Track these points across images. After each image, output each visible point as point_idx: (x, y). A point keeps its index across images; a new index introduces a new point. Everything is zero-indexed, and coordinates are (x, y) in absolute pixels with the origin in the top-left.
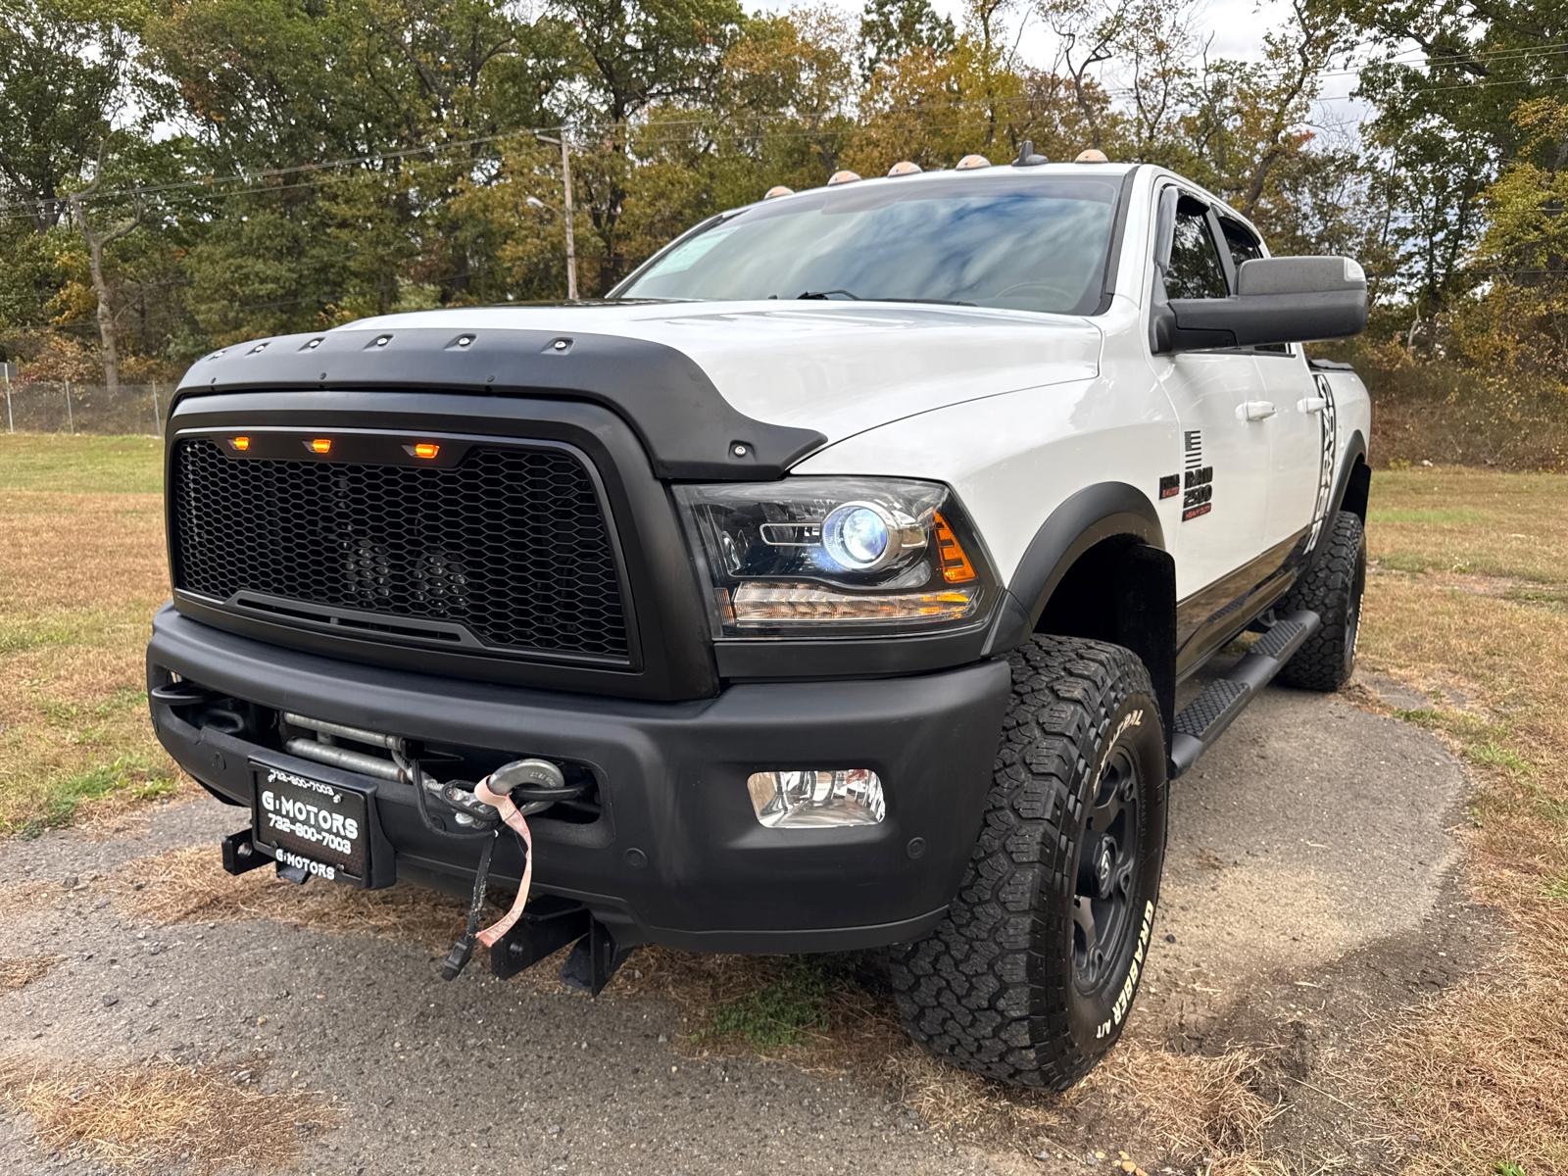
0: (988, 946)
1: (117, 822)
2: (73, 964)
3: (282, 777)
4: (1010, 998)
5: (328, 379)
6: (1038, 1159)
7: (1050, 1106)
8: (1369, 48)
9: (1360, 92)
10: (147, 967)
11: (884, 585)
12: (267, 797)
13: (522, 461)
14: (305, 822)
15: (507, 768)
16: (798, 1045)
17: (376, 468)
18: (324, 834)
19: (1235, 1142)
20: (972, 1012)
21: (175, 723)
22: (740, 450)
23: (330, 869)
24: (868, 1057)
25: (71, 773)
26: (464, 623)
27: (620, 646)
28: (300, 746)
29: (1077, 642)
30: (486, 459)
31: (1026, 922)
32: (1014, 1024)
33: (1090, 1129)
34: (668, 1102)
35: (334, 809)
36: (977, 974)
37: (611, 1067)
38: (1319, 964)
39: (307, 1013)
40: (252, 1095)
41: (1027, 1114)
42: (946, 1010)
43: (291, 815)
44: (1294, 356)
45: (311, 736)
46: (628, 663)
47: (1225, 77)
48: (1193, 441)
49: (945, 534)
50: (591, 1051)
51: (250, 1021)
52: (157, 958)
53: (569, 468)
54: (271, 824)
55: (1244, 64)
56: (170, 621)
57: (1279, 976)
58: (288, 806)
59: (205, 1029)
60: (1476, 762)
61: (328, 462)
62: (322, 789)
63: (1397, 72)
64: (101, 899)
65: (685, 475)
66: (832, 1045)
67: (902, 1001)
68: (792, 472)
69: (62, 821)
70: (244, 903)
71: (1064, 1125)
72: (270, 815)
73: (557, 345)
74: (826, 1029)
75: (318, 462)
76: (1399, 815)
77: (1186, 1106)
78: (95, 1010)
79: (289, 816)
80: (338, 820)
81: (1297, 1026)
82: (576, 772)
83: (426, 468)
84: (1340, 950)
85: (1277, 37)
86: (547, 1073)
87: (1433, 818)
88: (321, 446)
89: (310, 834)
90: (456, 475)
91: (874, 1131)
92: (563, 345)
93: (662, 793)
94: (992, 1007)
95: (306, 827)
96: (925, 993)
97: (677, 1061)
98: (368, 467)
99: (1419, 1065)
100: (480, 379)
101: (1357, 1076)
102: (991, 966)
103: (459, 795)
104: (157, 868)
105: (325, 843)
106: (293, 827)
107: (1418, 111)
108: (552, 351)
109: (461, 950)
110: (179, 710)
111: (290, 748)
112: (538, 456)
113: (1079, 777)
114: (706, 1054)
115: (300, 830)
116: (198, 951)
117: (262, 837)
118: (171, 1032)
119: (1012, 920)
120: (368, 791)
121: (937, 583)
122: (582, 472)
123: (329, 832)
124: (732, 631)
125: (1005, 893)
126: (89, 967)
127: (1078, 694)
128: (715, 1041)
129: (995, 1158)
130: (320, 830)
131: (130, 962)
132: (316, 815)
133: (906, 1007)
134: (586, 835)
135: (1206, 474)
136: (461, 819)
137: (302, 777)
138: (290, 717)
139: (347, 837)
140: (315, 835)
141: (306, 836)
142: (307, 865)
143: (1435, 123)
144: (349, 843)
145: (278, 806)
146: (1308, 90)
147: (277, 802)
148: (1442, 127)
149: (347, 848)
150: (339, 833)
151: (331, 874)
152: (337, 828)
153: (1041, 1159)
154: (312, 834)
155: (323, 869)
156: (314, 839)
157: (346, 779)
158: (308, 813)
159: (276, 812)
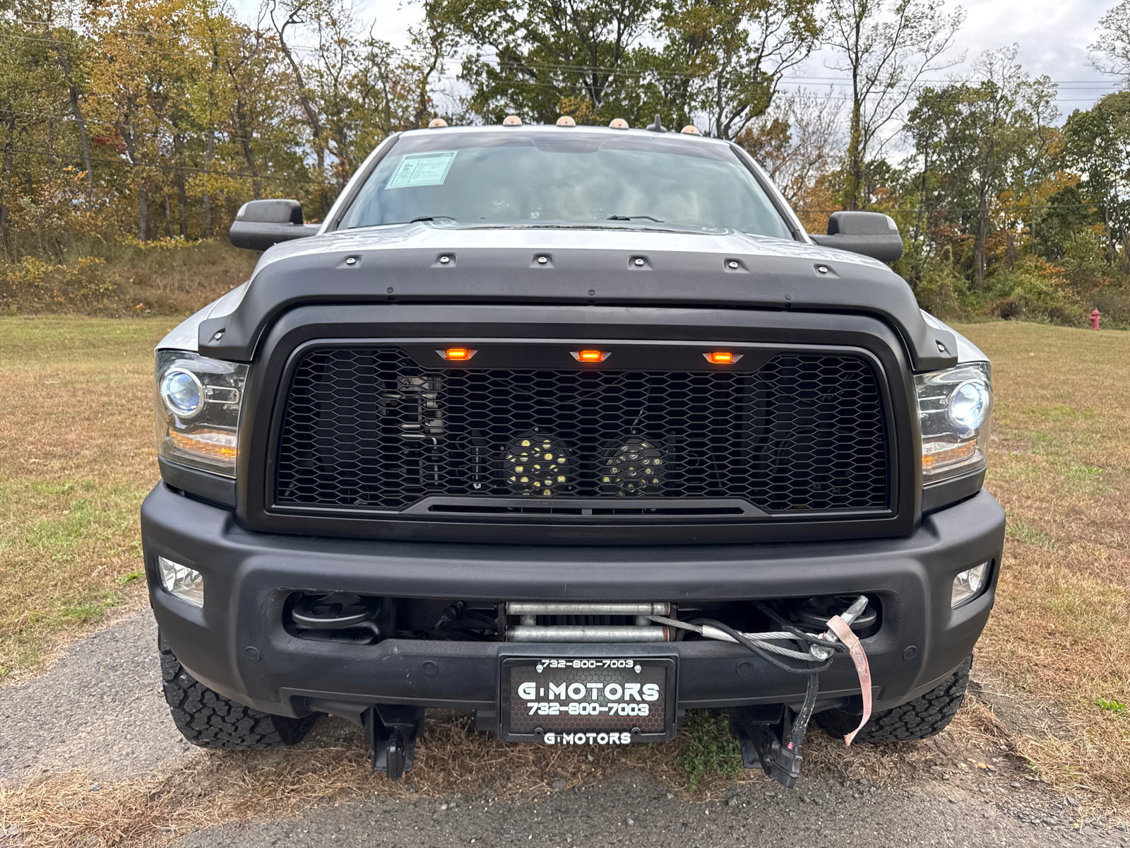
3: (554, 664)
6: (945, 780)
8: (467, 47)
9: (463, 77)
12: (525, 690)
13: (817, 362)
14: (588, 698)
18: (610, 705)
22: (941, 348)
23: (623, 735)
26: (744, 497)
27: (882, 500)
30: (784, 363)
35: (630, 679)
41: (913, 757)
43: (563, 697)
47: (376, 50)
53: (858, 367)
54: (532, 713)
55: (388, 44)
58: (557, 690)
62: (619, 664)
63: (482, 66)
72: (529, 704)
79: (557, 699)
80: (633, 688)
83: (722, 373)
85: (415, 30)
88: (593, 356)
89: (592, 710)
98: (651, 373)
100: (779, 297)
105: (612, 713)
106: (563, 709)
107: (494, 92)
112: (832, 359)
115: (574, 709)
120: (677, 654)
123: (619, 701)
129: (928, 788)
130: (603, 701)
132: (601, 691)
134: (874, 645)
137: (589, 658)
138: (515, 608)
139: (644, 701)
140: (599, 709)
141: (583, 713)
142: (595, 739)
143: (502, 102)
144: (647, 706)
145: (542, 694)
146: (440, 69)
147: (542, 690)
148: (506, 105)
149: (645, 711)
150: (632, 700)
151: (626, 738)
152: (631, 695)
153: (947, 779)
154: (594, 709)
155: (614, 737)
156: (596, 713)
157: (643, 649)
158: (589, 691)
159: (539, 699)
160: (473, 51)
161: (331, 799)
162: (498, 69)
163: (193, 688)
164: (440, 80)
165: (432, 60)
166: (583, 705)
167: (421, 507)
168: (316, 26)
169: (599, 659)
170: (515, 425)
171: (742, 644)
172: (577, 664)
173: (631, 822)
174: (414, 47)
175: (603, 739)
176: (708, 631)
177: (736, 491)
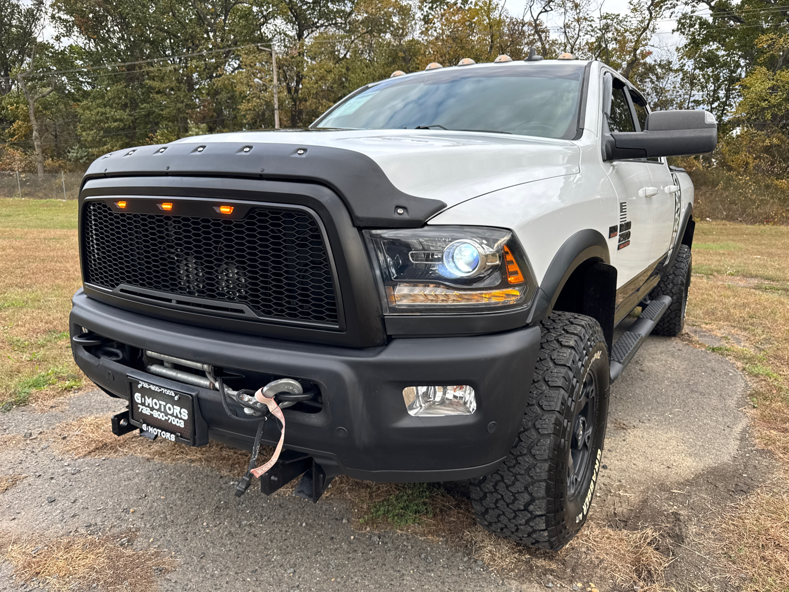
0: (525, 478)
1: (51, 403)
2: (31, 480)
3: (145, 385)
4: (536, 505)
5: (171, 169)
6: (547, 587)
7: (551, 558)
8: (682, 7)
9: (678, 30)
10: (70, 481)
11: (475, 286)
12: (137, 397)
13: (280, 216)
14: (159, 410)
15: (273, 384)
16: (416, 524)
17: (198, 219)
18: (169, 416)
19: (650, 577)
20: (515, 512)
21: (85, 355)
22: (400, 211)
23: (172, 435)
24: (454, 532)
25: (25, 376)
26: (246, 304)
27: (334, 318)
28: (154, 368)
29: (568, 315)
30: (259, 215)
31: (546, 466)
32: (537, 518)
33: (573, 571)
34: (350, 555)
35: (174, 403)
36: (518, 492)
37: (319, 536)
38: (682, 481)
39: (156, 507)
40: (129, 552)
42: (500, 510)
43: (151, 406)
44: (663, 164)
45: (161, 363)
46: (338, 327)
48: (623, 207)
49: (510, 257)
50: (308, 527)
51: (126, 511)
52: (75, 476)
54: (140, 411)
55: (619, 15)
56: (81, 300)
57: (663, 487)
58: (149, 401)
59: (102, 515)
60: (750, 374)
61: (170, 215)
62: (168, 392)
64: (44, 444)
65: (370, 225)
66: (434, 525)
67: (476, 505)
68: (428, 223)
69: (22, 402)
70: (120, 447)
71: (560, 568)
72: (139, 406)
73: (299, 152)
74: (431, 516)
75: (165, 215)
76: (714, 401)
77: (622, 558)
78: (43, 505)
79: (149, 406)
80: (177, 409)
81: (675, 514)
82: (309, 386)
84: (692, 473)
85: (636, 2)
86: (285, 540)
87: (732, 403)
88: (167, 207)
89: (161, 416)
90: (243, 223)
91: (460, 572)
92: (302, 152)
93: (356, 398)
94: (526, 509)
95: (159, 413)
96: (489, 501)
97: (353, 533)
98: (193, 218)
99: (741, 536)
100: (257, 170)
101: (708, 541)
102: (526, 488)
103: (246, 398)
104: (73, 427)
105: (169, 421)
106: (151, 412)
108: (296, 155)
109: (246, 480)
110: (88, 348)
111: (149, 369)
112: (289, 213)
113: (573, 387)
114: (368, 529)
115: (156, 414)
116: (96, 472)
117: (135, 417)
118: (84, 517)
119: (538, 465)
120: (194, 394)
121: (505, 284)
122: (314, 222)
123: (172, 415)
124: (393, 310)
125: (535, 450)
126: (39, 481)
127: (572, 343)
128: (372, 522)
129: (524, 586)
130: (167, 414)
131: (61, 478)
132: (165, 406)
133: (478, 508)
134: (314, 419)
135: (628, 225)
136: (247, 411)
137: (157, 385)
138: (149, 353)
139: (182, 419)
140: (164, 417)
141: (159, 418)
142: (161, 434)
143: (714, 47)
144: (183, 422)
145: (143, 401)
146: (652, 28)
147: (143, 399)
148: (718, 49)
149: (182, 424)
150: (177, 416)
151: (173, 438)
152: (177, 413)
153: (549, 587)
155: (168, 435)
156: (163, 419)
157: (184, 387)
158: (160, 405)
159: (142, 404)
160: (688, 9)
167: (119, 289)
168: (563, 10)
172: (153, 388)
175: (164, 435)
176: (216, 385)
177: (242, 299)
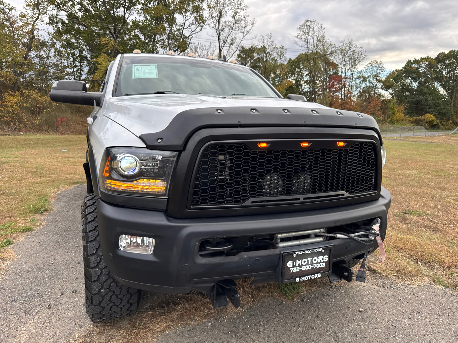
3: (299, 253)
9: (49, 23)
12: (289, 264)
13: (363, 145)
14: (308, 264)
18: (314, 265)
26: (344, 190)
27: (374, 188)
30: (356, 145)
35: (319, 255)
43: (300, 265)
54: (291, 272)
58: (299, 262)
62: (318, 250)
63: (59, 20)
72: (291, 269)
73: (359, 115)
80: (321, 258)
83: (341, 149)
89: (309, 267)
98: (322, 150)
100: (354, 124)
105: (315, 268)
106: (301, 269)
107: (65, 32)
115: (304, 268)
117: (287, 278)
120: (333, 244)
123: (317, 263)
130: (312, 264)
132: (312, 260)
137: (309, 250)
138: (280, 236)
139: (324, 262)
140: (311, 267)
141: (306, 269)
142: (311, 277)
144: (324, 263)
145: (294, 265)
146: (41, 19)
147: (294, 263)
149: (324, 265)
150: (321, 262)
151: (319, 275)
152: (320, 261)
154: (310, 267)
155: (316, 275)
156: (310, 268)
157: (323, 244)
158: (308, 261)
159: (294, 266)
160: (55, 12)
161: (164, 331)
162: (67, 22)
163: (107, 295)
164: (41, 25)
165: (37, 15)
166: (306, 266)
167: (248, 202)
169: (312, 249)
170: (266, 170)
171: (351, 238)
172: (306, 252)
173: (278, 313)
174: (27, 8)
175: (313, 277)
176: (339, 236)
177: (342, 188)
